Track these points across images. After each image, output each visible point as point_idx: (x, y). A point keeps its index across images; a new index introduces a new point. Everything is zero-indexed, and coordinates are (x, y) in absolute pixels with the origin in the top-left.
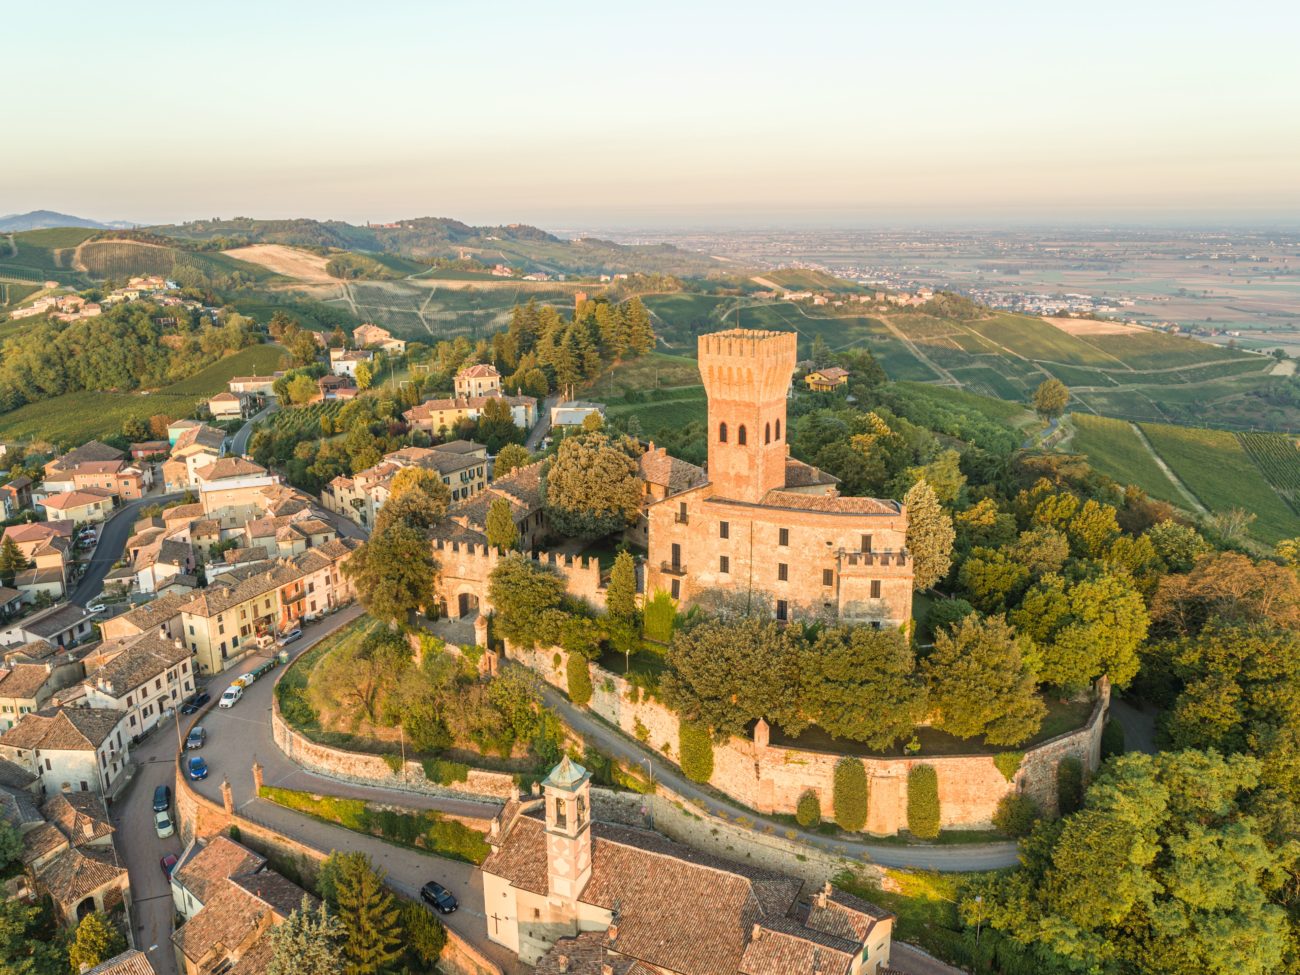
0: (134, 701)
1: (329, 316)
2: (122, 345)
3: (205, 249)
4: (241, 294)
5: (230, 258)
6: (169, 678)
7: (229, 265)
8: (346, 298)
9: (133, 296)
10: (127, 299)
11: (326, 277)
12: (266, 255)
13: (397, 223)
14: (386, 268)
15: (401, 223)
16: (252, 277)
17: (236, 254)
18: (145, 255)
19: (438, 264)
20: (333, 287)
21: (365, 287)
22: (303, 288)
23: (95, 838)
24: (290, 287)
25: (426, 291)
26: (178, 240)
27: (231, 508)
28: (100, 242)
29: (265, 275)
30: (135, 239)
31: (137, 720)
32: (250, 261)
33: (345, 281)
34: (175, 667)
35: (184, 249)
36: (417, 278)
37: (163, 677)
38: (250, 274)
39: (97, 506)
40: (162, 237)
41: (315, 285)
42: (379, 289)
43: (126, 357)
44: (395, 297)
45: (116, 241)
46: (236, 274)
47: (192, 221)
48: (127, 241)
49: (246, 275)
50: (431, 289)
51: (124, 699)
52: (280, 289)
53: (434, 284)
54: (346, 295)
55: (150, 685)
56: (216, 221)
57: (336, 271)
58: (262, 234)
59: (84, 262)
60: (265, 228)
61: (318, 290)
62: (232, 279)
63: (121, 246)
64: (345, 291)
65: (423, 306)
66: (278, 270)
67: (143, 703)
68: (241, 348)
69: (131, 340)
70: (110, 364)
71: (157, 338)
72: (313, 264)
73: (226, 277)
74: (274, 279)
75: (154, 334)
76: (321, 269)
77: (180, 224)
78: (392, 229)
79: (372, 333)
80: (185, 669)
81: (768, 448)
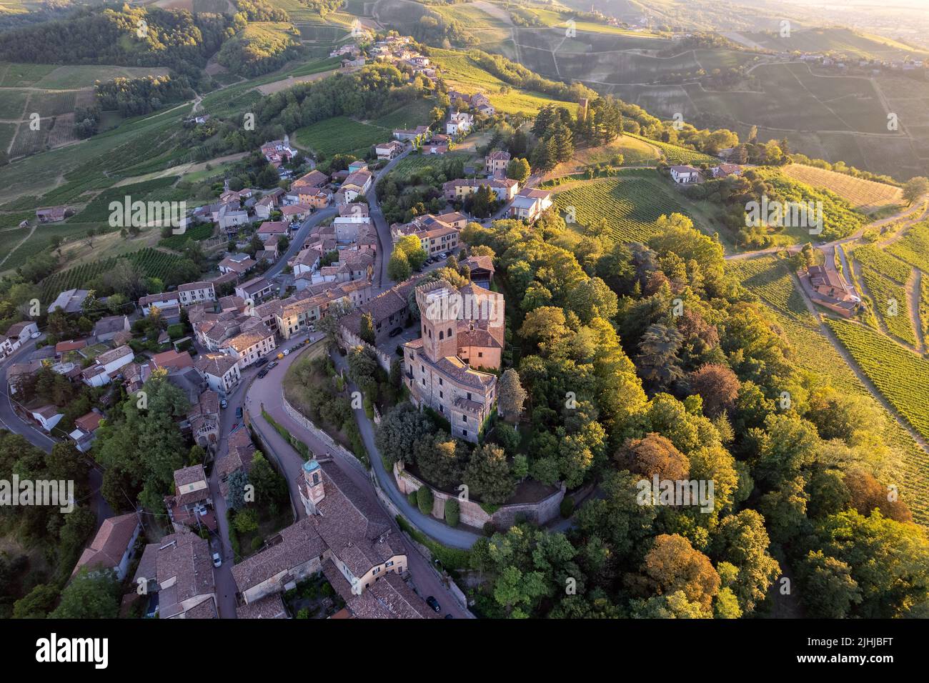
0: (246, 353)
6: (263, 343)
8: (513, 39)
19: (576, 15)
34: (265, 339)
37: (259, 343)
39: (302, 215)
42: (533, 34)
54: (513, 37)
64: (513, 35)
65: (556, 48)
67: (251, 354)
79: (480, 100)
80: (270, 340)
81: (443, 340)
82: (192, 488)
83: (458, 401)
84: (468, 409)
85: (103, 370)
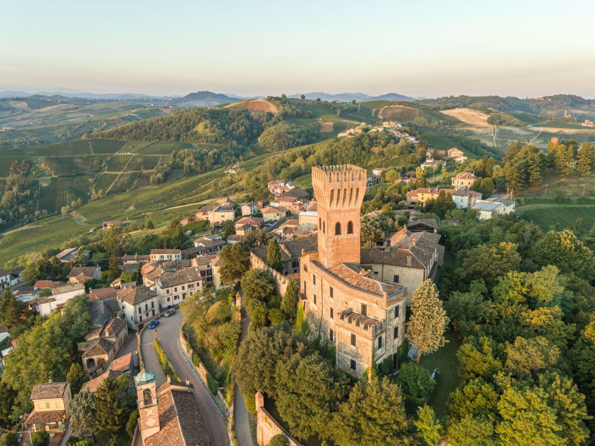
0: (170, 292)
1: (466, 143)
2: (355, 150)
3: (432, 110)
4: (442, 130)
5: (442, 114)
6: (189, 286)
7: (442, 117)
8: (492, 135)
9: (381, 130)
10: (378, 131)
11: (486, 124)
12: (460, 113)
13: (543, 98)
14: (518, 121)
15: (545, 98)
16: (449, 123)
17: (445, 112)
18: (407, 112)
19: (550, 119)
20: (487, 129)
21: (504, 130)
22: (472, 129)
23: (108, 337)
24: (466, 128)
25: (536, 133)
26: (422, 106)
27: (309, 224)
28: (391, 106)
29: (457, 122)
30: (405, 105)
31: (171, 299)
32: (451, 116)
33: (495, 126)
34: (193, 283)
35: (423, 109)
36: (533, 126)
37: (186, 285)
38: (448, 121)
39: (278, 215)
40: (416, 104)
41: (478, 128)
42: (511, 131)
43: (354, 156)
44: (518, 135)
45: (397, 106)
46: (441, 121)
47: (441, 97)
48: (401, 106)
49: (446, 122)
50: (539, 132)
51: (165, 290)
52: (460, 129)
53: (542, 129)
54: (492, 133)
55: (179, 288)
56: (452, 97)
57: (491, 121)
58: (470, 103)
59: (382, 115)
60: (473, 100)
61: (480, 130)
62: (439, 123)
63: (398, 108)
64: (492, 131)
65: (531, 141)
66: (463, 120)
67: (175, 294)
68: (400, 155)
69: (358, 149)
70: (348, 158)
71: (369, 148)
72: (481, 118)
73: (437, 123)
74: (460, 124)
75: (369, 146)
76: (485, 120)
77: (436, 98)
78: (539, 100)
79: (455, 153)
80: (198, 284)
81: (340, 237)
82: (48, 406)
83: (348, 314)
84: (358, 324)
85: (54, 300)
